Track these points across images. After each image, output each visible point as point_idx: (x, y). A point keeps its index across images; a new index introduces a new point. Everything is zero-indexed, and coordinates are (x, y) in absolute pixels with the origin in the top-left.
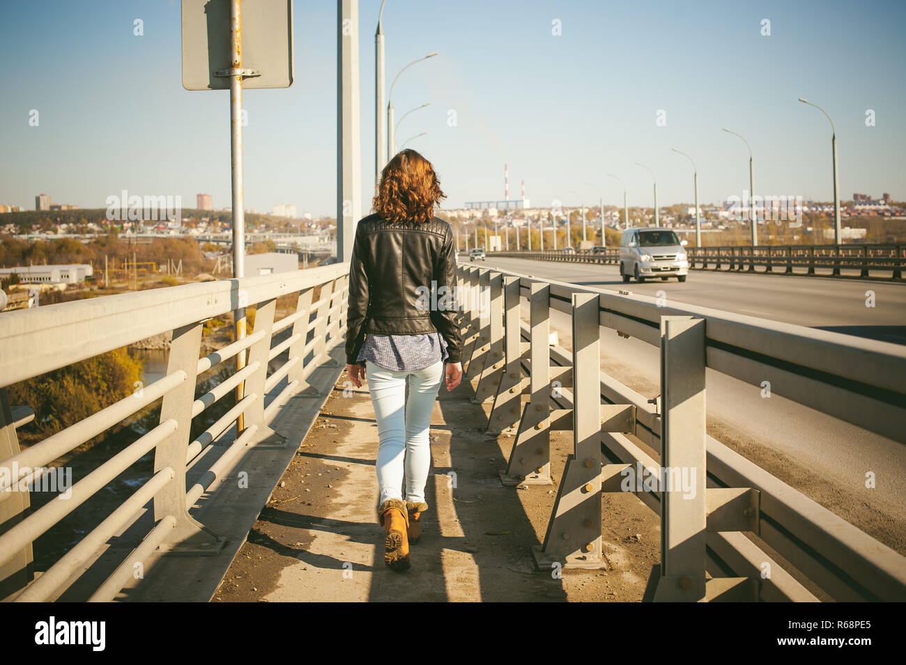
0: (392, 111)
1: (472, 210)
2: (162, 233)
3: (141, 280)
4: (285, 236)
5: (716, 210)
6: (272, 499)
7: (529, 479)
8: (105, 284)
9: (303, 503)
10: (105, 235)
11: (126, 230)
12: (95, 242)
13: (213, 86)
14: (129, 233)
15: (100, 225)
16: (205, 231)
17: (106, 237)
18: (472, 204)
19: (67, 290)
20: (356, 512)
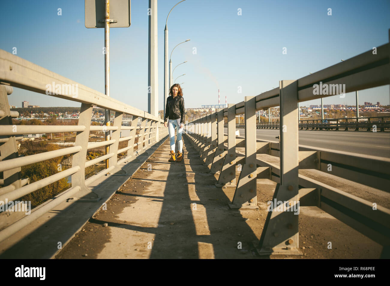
0: (171, 64)
1: (204, 109)
2: (75, 117)
3: (65, 137)
4: (126, 119)
5: (307, 109)
6: (120, 189)
7: (227, 185)
8: (51, 138)
9: (133, 191)
10: (51, 118)
11: (60, 116)
12: (47, 121)
13: (97, 27)
14: (61, 117)
15: (49, 114)
16: (93, 117)
17: (51, 119)
18: (205, 106)
19: (35, 140)
20: (156, 194)
